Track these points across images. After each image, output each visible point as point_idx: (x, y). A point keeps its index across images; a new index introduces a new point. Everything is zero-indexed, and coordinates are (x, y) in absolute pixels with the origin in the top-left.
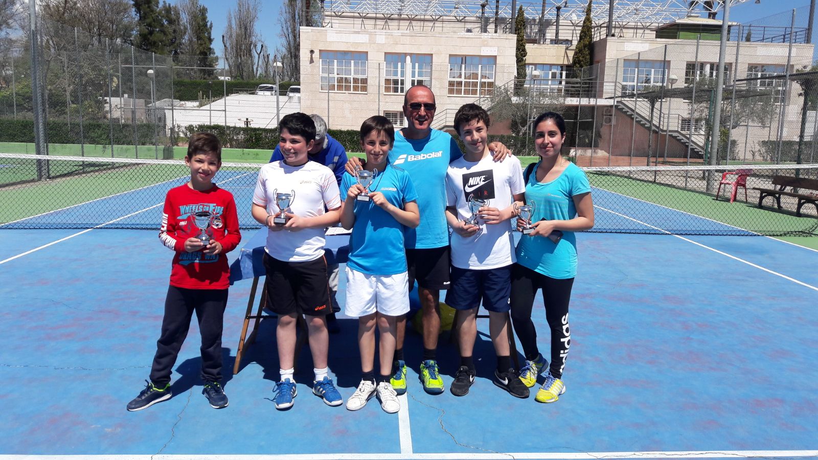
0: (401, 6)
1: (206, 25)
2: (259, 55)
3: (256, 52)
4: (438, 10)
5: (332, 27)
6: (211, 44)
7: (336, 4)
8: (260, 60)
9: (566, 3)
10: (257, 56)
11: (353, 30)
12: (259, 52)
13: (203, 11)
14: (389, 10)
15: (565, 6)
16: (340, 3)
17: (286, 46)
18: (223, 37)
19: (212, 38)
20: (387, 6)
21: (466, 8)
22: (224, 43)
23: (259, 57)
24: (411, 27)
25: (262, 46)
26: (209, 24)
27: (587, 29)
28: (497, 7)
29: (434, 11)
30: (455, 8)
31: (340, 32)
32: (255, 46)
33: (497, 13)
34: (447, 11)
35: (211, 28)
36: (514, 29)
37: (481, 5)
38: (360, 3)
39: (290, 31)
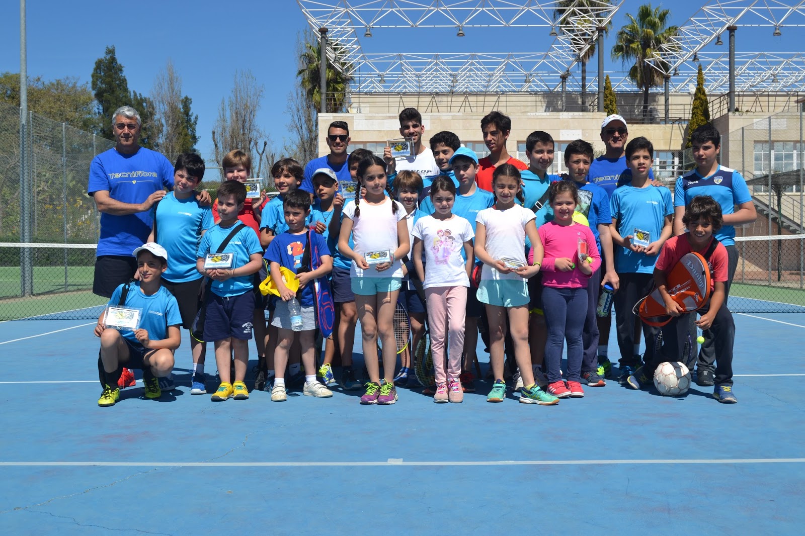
0: (452, 82)
1: (190, 120)
2: (261, 155)
3: (258, 152)
4: (505, 86)
5: (360, 113)
6: (195, 142)
7: (366, 84)
8: (263, 162)
9: (676, 71)
10: (258, 157)
11: (388, 115)
12: (261, 152)
13: (186, 102)
14: (438, 88)
15: (675, 74)
16: (372, 82)
17: (297, 142)
18: (214, 133)
19: (197, 135)
20: (434, 83)
21: (541, 81)
22: (214, 141)
23: (261, 160)
24: (467, 103)
25: (265, 144)
26: (193, 118)
27: (701, 101)
28: (584, 79)
29: (499, 87)
30: (525, 82)
31: (371, 118)
32: (256, 144)
33: (584, 86)
34: (517, 86)
35: (196, 123)
36: (602, 105)
37: (561, 77)
38: (398, 81)
39: (303, 119)
